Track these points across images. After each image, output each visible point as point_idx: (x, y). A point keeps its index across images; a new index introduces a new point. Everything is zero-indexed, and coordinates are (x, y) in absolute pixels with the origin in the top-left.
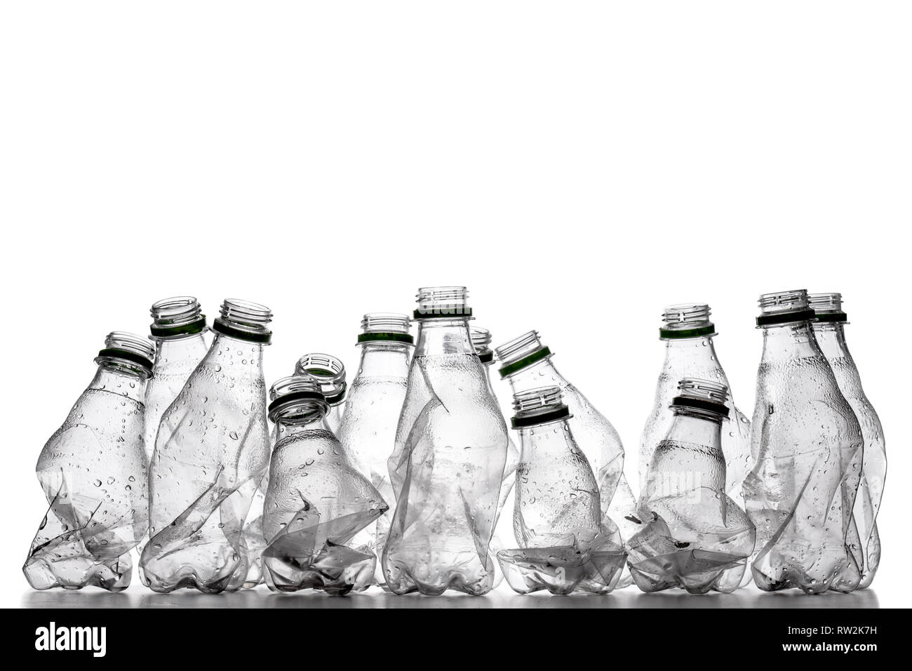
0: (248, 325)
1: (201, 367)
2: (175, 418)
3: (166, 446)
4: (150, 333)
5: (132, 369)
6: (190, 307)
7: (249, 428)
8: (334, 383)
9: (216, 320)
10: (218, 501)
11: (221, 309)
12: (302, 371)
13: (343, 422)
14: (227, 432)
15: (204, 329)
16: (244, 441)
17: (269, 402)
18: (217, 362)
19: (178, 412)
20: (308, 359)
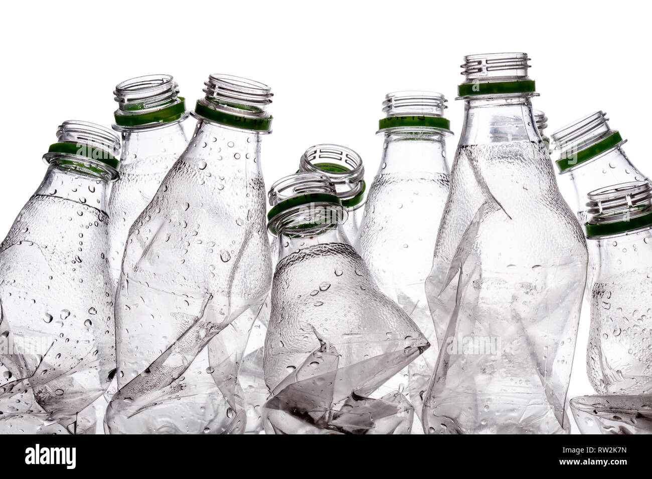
0: (241, 107)
1: (180, 164)
2: (148, 231)
3: (136, 267)
4: (113, 122)
5: (91, 168)
6: (165, 88)
7: (245, 243)
8: (351, 182)
9: (198, 102)
10: (206, 339)
11: (206, 87)
12: (309, 167)
13: (363, 231)
14: (217, 250)
15: (182, 115)
16: (238, 260)
17: (269, 208)
18: (201, 157)
19: (151, 223)
20: (315, 152)
